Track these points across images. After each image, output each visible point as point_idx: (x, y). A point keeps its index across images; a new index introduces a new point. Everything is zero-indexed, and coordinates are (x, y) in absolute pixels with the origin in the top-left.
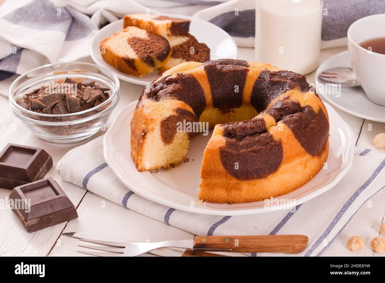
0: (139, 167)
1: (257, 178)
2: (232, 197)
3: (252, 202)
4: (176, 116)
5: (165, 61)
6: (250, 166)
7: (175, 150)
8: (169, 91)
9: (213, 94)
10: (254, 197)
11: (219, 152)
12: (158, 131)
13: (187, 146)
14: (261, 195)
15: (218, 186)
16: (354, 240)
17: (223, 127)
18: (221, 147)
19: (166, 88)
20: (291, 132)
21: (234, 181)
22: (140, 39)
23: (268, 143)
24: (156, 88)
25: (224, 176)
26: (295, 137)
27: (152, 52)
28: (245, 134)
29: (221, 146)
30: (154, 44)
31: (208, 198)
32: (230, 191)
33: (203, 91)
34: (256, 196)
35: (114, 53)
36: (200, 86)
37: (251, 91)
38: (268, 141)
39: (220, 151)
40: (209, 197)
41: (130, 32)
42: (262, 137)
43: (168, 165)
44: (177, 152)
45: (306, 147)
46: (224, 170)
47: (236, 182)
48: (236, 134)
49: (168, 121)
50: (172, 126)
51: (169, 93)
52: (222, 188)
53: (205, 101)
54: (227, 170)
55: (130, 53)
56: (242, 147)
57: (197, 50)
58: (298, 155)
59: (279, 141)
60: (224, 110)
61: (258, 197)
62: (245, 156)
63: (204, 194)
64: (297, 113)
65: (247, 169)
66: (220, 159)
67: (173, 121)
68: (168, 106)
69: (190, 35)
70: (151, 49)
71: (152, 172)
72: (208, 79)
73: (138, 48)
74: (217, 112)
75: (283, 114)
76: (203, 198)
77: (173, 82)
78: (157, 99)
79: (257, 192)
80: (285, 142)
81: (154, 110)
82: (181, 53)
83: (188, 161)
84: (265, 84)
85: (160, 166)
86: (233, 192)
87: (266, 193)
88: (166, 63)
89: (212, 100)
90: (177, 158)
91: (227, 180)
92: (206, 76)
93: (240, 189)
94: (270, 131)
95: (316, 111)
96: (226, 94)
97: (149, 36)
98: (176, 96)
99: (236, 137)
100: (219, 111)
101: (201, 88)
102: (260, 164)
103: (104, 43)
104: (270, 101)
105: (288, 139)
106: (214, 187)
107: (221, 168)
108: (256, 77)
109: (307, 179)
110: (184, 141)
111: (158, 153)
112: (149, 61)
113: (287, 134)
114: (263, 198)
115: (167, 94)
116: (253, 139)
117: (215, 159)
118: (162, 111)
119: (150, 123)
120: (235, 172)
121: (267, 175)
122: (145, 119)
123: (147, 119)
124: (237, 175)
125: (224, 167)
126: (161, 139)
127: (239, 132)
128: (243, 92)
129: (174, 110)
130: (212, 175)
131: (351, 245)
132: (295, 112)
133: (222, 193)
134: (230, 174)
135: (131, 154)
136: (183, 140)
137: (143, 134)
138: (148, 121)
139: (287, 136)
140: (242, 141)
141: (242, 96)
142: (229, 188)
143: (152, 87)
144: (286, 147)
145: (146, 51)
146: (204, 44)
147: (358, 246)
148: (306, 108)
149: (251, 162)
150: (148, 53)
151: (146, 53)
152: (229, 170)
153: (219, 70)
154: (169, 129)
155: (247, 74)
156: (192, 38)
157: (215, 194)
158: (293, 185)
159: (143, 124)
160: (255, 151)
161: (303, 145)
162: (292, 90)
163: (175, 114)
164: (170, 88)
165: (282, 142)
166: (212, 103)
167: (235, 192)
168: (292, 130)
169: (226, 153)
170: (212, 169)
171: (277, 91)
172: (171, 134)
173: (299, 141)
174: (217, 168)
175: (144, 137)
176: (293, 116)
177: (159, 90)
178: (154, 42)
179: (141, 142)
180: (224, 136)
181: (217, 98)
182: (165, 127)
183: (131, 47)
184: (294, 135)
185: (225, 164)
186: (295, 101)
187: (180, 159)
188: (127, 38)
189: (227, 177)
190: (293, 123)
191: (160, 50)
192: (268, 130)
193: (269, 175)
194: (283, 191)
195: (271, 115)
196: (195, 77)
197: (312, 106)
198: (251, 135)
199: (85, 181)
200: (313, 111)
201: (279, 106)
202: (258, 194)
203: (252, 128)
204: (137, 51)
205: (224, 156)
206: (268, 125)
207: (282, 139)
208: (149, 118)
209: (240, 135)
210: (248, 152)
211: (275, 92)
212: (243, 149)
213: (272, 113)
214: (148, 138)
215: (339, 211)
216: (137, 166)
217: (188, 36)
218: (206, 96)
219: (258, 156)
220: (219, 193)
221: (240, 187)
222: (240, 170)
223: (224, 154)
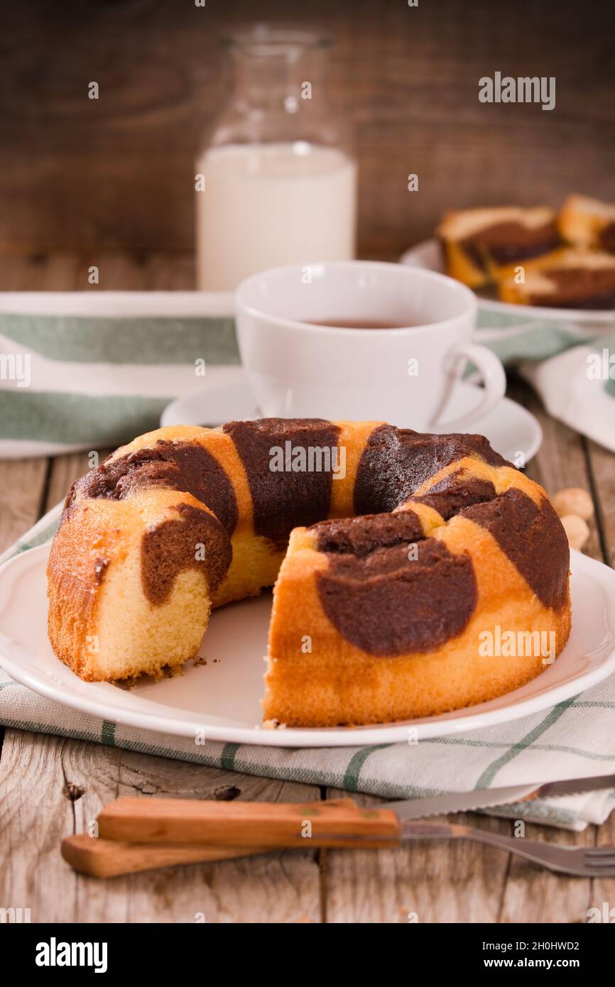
0: (86, 669)
1: (415, 651)
2: (352, 707)
4: (180, 522)
6: (397, 615)
7: (176, 622)
8: (150, 473)
9: (253, 492)
10: (409, 706)
11: (315, 584)
12: (136, 563)
13: (205, 618)
14: (427, 700)
15: (315, 677)
17: (312, 532)
18: (317, 572)
20: (489, 537)
21: (358, 658)
23: (436, 560)
24: (109, 474)
25: (331, 647)
26: (501, 548)
28: (373, 544)
29: (319, 570)
31: (291, 714)
32: (348, 687)
33: (229, 481)
34: (414, 703)
36: (221, 468)
38: (437, 555)
39: (317, 582)
40: (292, 711)
43: (158, 666)
44: (179, 631)
45: (529, 576)
46: (332, 631)
47: (362, 661)
48: (349, 543)
49: (160, 536)
50: (168, 551)
51: (151, 478)
52: (325, 681)
53: (235, 507)
54: (338, 629)
56: (373, 570)
58: (512, 593)
59: (462, 556)
60: (279, 542)
61: (418, 707)
62: (383, 591)
63: (278, 702)
64: (494, 501)
65: (390, 625)
66: (318, 602)
67: (171, 538)
68: (153, 503)
72: (238, 452)
74: (259, 548)
75: (458, 504)
76: (276, 714)
77: (150, 458)
78: (118, 495)
79: (417, 690)
80: (478, 558)
83: (205, 663)
84: (389, 455)
85: (137, 667)
86: (355, 692)
87: (439, 694)
89: (251, 506)
90: (180, 647)
91: (340, 656)
92: (233, 446)
93: (371, 683)
94: (434, 537)
95: (536, 501)
96: (287, 492)
98: (167, 483)
99: (352, 551)
100: (268, 543)
101: (224, 474)
102: (424, 611)
105: (484, 551)
106: (306, 680)
107: (323, 623)
108: (362, 443)
109: (534, 669)
110: (197, 600)
111: (133, 628)
113: (482, 539)
114: (430, 709)
115: (143, 480)
116: (394, 552)
117: (307, 603)
119: (114, 541)
120: (360, 636)
121: (442, 640)
122: (99, 534)
123: (105, 534)
124: (366, 642)
125: (331, 621)
126: (142, 589)
127: (357, 539)
129: (173, 507)
130: (299, 647)
133: (324, 697)
134: (348, 639)
136: (195, 596)
137: (99, 569)
138: (108, 537)
139: (481, 544)
140: (371, 558)
141: (330, 492)
142: (344, 679)
144: (481, 570)
148: (510, 495)
149: (399, 606)
152: (346, 629)
153: (265, 432)
154: (163, 559)
155: (338, 439)
157: (310, 700)
158: (501, 676)
159: (95, 547)
160: (408, 577)
161: (521, 569)
162: (466, 458)
163: (176, 516)
165: (471, 559)
166: (250, 517)
167: (361, 690)
168: (490, 531)
169: (335, 583)
171: (424, 466)
172: (167, 574)
173: (512, 558)
174: (313, 624)
175: (100, 578)
176: (484, 506)
177: (118, 477)
179: (92, 593)
180: (319, 549)
181: (264, 503)
182: (152, 554)
184: (498, 544)
185: (334, 613)
186: (479, 478)
187: (186, 651)
189: (339, 648)
190: (490, 519)
192: (427, 534)
193: (445, 642)
194: (478, 692)
195: (429, 505)
196: (204, 446)
197: (524, 491)
198: (385, 545)
200: (529, 501)
202: (418, 698)
203: (389, 530)
205: (329, 593)
206: (426, 526)
207: (471, 549)
208: (110, 531)
209: (361, 547)
210: (391, 580)
211: (422, 469)
212: (376, 574)
213: (432, 503)
214: (110, 581)
216: (78, 668)
218: (238, 497)
219: (415, 589)
220: (318, 696)
221: (372, 677)
222: (373, 627)
223: (330, 589)
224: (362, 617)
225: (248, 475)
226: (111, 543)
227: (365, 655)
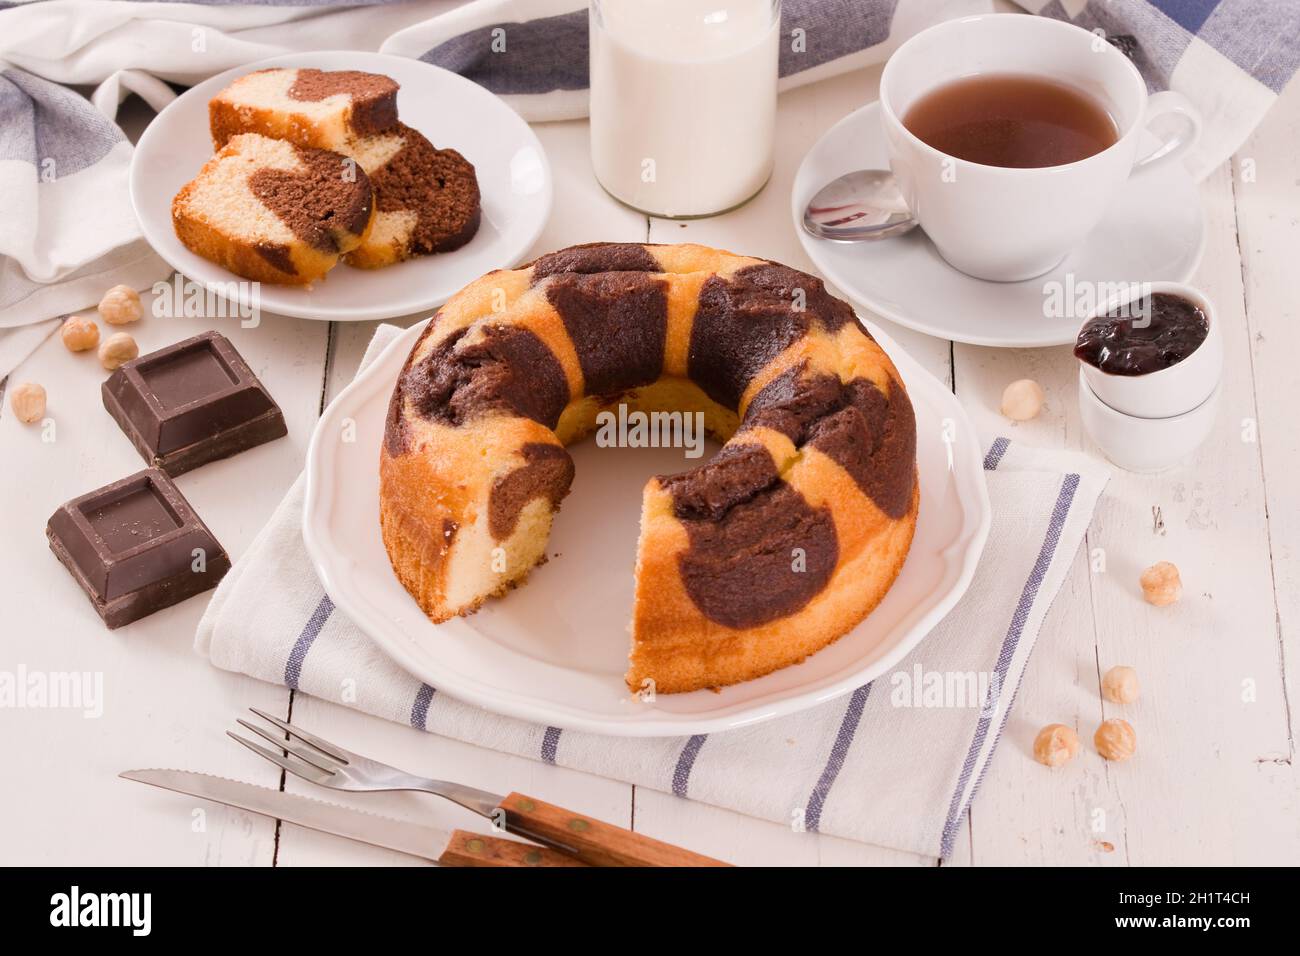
0: (437, 613)
1: (780, 616)
2: (717, 672)
3: (767, 673)
4: (525, 467)
5: (365, 233)
6: (763, 590)
7: (521, 546)
8: (483, 390)
10: (773, 662)
11: (677, 568)
12: (484, 517)
14: (791, 653)
15: (682, 653)
16: (1055, 740)
17: (667, 492)
18: (679, 553)
19: (467, 380)
20: (846, 477)
21: (723, 634)
22: (283, 176)
23: (797, 521)
24: (437, 380)
25: (696, 627)
26: (859, 486)
27: (330, 214)
28: (730, 502)
29: (680, 550)
30: (328, 184)
32: (713, 658)
33: (560, 366)
34: (778, 658)
35: (223, 233)
36: (551, 354)
37: (688, 344)
38: (797, 515)
39: (680, 565)
41: (245, 155)
42: (777, 504)
43: (503, 586)
44: (524, 550)
46: (697, 614)
47: (727, 635)
48: (707, 506)
49: (507, 485)
50: (514, 494)
51: (486, 398)
52: (692, 654)
53: (567, 390)
54: (703, 611)
55: (270, 226)
56: (735, 544)
57: (440, 176)
58: (872, 532)
59: (824, 510)
60: (608, 397)
61: (782, 660)
64: (844, 412)
65: (754, 600)
66: (681, 586)
67: (517, 483)
68: (495, 441)
69: (407, 129)
70: (322, 203)
71: (464, 616)
72: (566, 328)
73: (287, 207)
74: (589, 403)
75: (807, 418)
77: (482, 359)
78: (453, 418)
79: (781, 648)
80: (837, 508)
81: (459, 460)
82: (396, 191)
83: (547, 562)
84: (723, 322)
85: (483, 595)
86: (721, 661)
87: (801, 645)
88: (368, 236)
89: (582, 382)
90: (524, 563)
91: (706, 634)
92: (561, 323)
93: (739, 651)
94: (791, 483)
95: (883, 389)
96: (618, 360)
97: (305, 159)
98: (505, 405)
99: (709, 515)
101: (555, 359)
103: (185, 202)
104: (752, 372)
105: (843, 499)
106: (670, 657)
107: (688, 608)
108: (693, 304)
109: (890, 579)
110: (541, 519)
112: (328, 242)
113: (839, 485)
114: (794, 658)
115: (478, 401)
116: (755, 514)
117: (670, 588)
118: (484, 458)
119: (460, 499)
120: (725, 614)
122: (444, 488)
123: (450, 490)
124: (731, 620)
125: (696, 604)
126: (489, 533)
127: (714, 501)
128: (664, 349)
129: (516, 451)
130: (665, 630)
131: (1047, 753)
132: (834, 408)
133: (693, 667)
134: (713, 619)
135: (395, 570)
137: (448, 533)
138: (455, 494)
139: (839, 490)
140: (731, 525)
141: (662, 359)
142: (710, 652)
143: (426, 382)
144: (841, 521)
145: (312, 214)
146: (452, 151)
147: (1065, 753)
148: (858, 388)
149: (762, 580)
150: (321, 219)
151: (315, 218)
152: (711, 611)
153: (590, 296)
154: (509, 502)
155: (667, 299)
156: (414, 137)
157: (675, 672)
158: (861, 608)
159: (440, 502)
160: (770, 548)
162: (806, 338)
163: (522, 463)
164: (483, 379)
165: (830, 510)
166: (581, 390)
167: (726, 659)
168: (847, 469)
169: (697, 566)
170: (667, 616)
171: (763, 340)
172: (513, 511)
173: (870, 495)
174: (677, 609)
175: (450, 541)
176: (836, 424)
177: (452, 390)
178: (324, 179)
179: (443, 553)
180: (676, 516)
181: (594, 375)
182: (498, 503)
183: (266, 205)
184: (855, 483)
185: (698, 596)
186: (826, 373)
187: (530, 564)
188: (244, 177)
189: (705, 628)
190: (844, 447)
191: (352, 203)
192: (783, 477)
193: (807, 603)
194: (839, 628)
195: (779, 429)
196: (533, 330)
197: (870, 378)
198: (746, 502)
199: (293, 670)
200: (878, 392)
201: (787, 395)
202: (782, 653)
203: (744, 482)
204: (288, 217)
205: (691, 576)
206: (779, 462)
207: (830, 500)
208: (455, 486)
209: (717, 509)
210: (754, 555)
211: (760, 344)
212: (738, 549)
213: (781, 424)
214: (459, 541)
215: (997, 660)
216: (427, 609)
217: (401, 131)
220: (683, 668)
221: (738, 646)
222: (739, 604)
223: (692, 572)
224: (727, 597)
225: (578, 353)
226: (458, 501)
227: (729, 631)
